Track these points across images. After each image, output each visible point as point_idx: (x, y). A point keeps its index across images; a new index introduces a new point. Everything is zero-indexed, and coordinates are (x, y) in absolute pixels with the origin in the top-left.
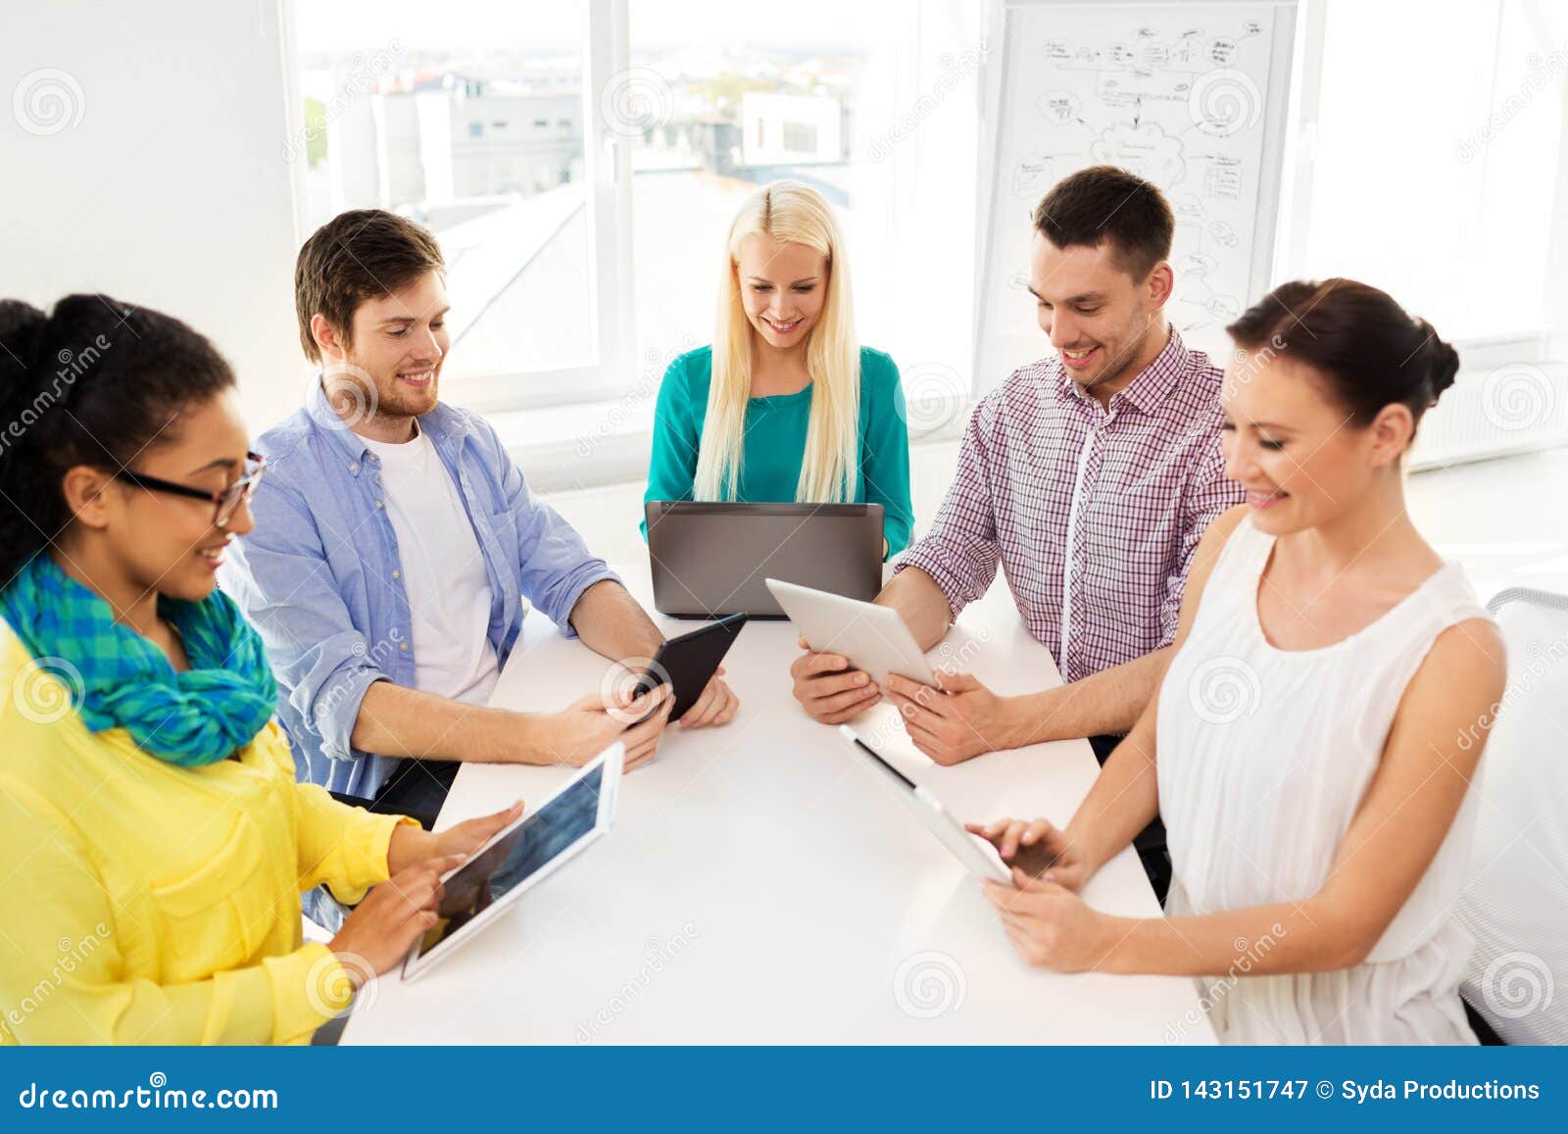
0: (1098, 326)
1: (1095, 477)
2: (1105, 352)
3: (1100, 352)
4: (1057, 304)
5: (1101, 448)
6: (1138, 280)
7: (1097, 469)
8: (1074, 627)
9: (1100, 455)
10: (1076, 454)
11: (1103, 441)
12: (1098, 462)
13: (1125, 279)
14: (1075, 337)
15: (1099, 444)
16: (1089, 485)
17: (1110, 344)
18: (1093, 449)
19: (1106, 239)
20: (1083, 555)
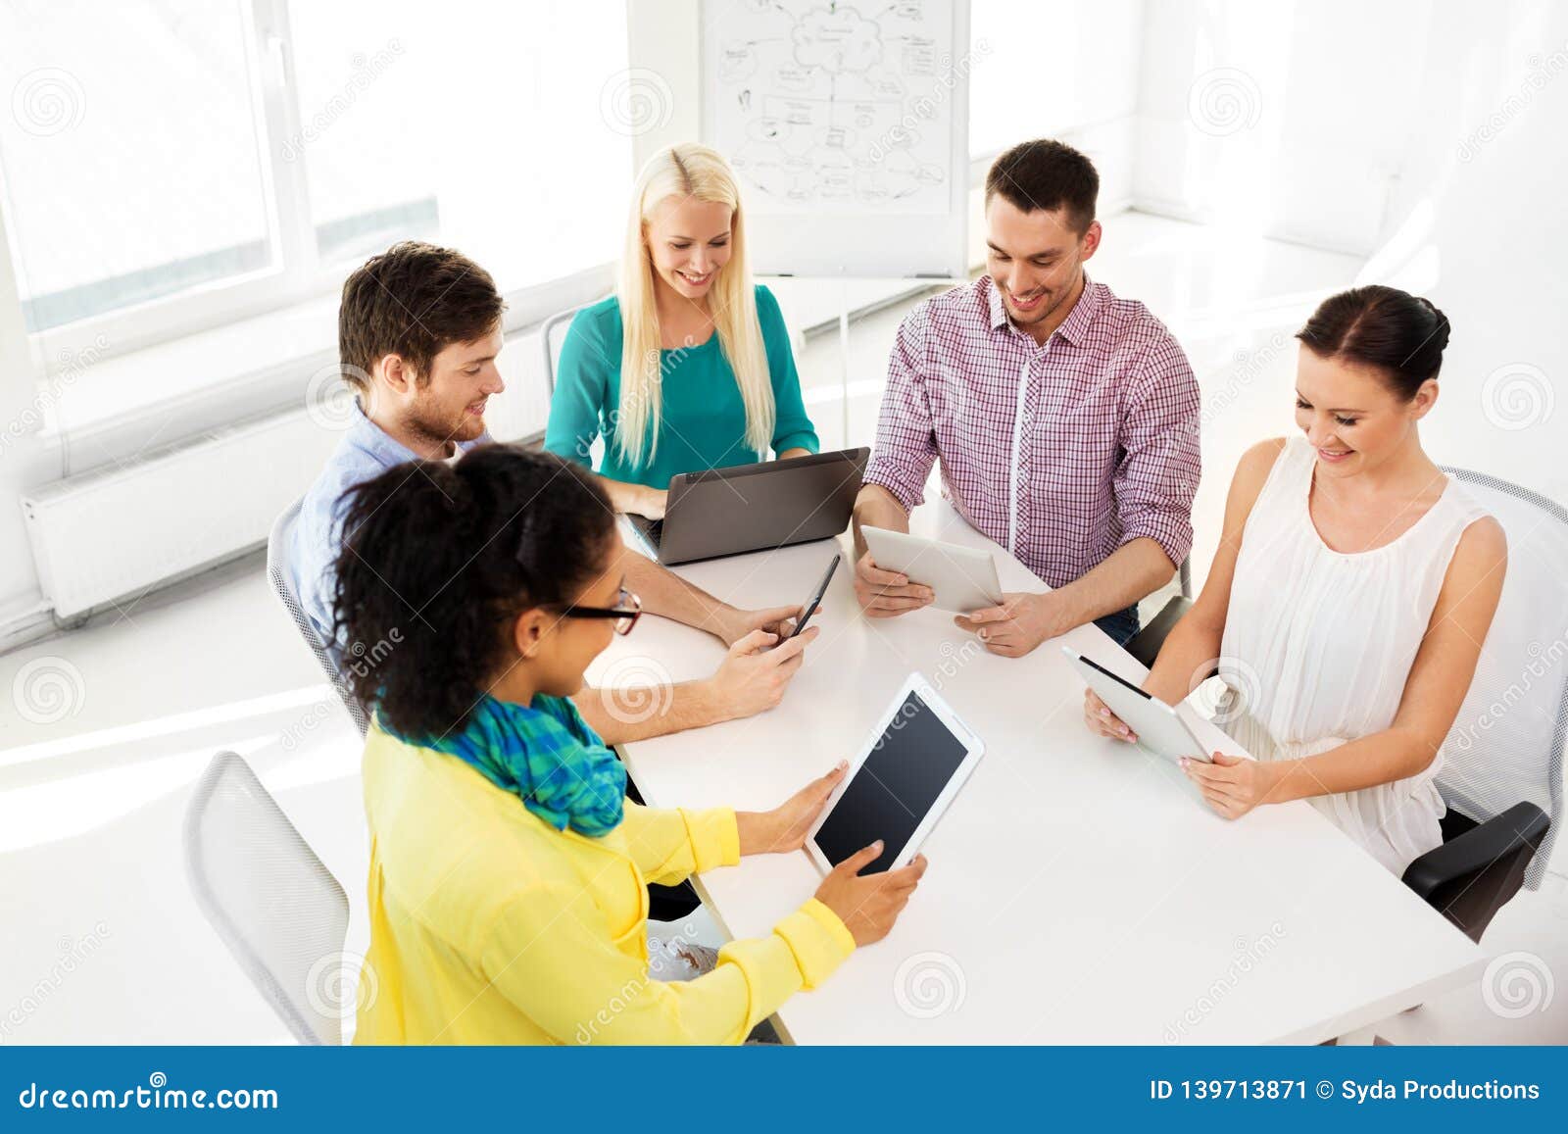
0: (1049, 276)
1: (1036, 401)
2: (1050, 297)
3: (1045, 297)
4: (1020, 258)
5: (1037, 375)
6: (1080, 238)
7: (1037, 394)
8: (1020, 523)
9: (1037, 381)
10: (1015, 382)
11: (1038, 369)
12: (1038, 388)
13: (1074, 236)
14: (1030, 286)
15: (1034, 372)
16: (1030, 407)
17: (1056, 290)
18: (1029, 376)
19: (1063, 204)
20: (1029, 465)
